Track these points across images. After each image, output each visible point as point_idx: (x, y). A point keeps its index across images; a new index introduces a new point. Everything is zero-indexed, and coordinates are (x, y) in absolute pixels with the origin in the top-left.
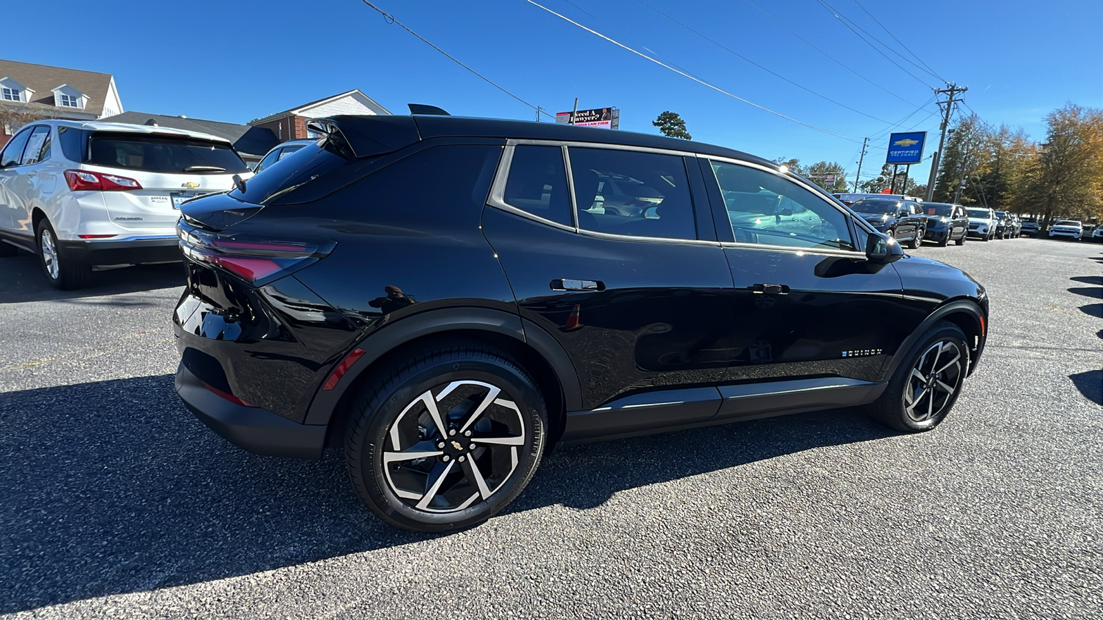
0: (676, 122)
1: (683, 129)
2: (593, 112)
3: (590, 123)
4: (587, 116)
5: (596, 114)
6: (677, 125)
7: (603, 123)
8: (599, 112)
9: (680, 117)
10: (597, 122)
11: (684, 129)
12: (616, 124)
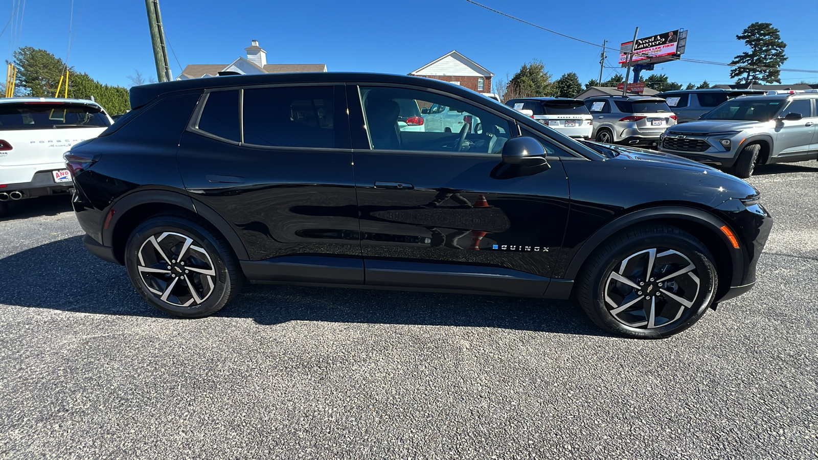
0: (767, 32)
1: (776, 38)
2: (658, 37)
3: (654, 48)
4: (652, 42)
5: (661, 39)
6: (768, 34)
7: (668, 46)
8: (665, 36)
9: (774, 26)
10: (662, 46)
11: (778, 37)
12: (683, 44)
